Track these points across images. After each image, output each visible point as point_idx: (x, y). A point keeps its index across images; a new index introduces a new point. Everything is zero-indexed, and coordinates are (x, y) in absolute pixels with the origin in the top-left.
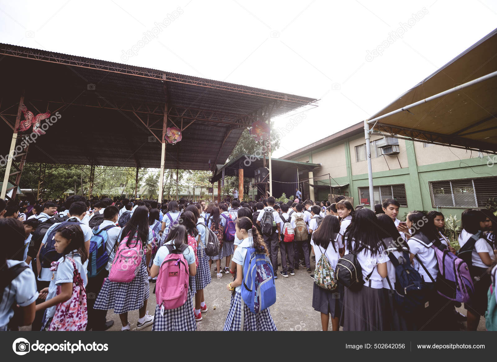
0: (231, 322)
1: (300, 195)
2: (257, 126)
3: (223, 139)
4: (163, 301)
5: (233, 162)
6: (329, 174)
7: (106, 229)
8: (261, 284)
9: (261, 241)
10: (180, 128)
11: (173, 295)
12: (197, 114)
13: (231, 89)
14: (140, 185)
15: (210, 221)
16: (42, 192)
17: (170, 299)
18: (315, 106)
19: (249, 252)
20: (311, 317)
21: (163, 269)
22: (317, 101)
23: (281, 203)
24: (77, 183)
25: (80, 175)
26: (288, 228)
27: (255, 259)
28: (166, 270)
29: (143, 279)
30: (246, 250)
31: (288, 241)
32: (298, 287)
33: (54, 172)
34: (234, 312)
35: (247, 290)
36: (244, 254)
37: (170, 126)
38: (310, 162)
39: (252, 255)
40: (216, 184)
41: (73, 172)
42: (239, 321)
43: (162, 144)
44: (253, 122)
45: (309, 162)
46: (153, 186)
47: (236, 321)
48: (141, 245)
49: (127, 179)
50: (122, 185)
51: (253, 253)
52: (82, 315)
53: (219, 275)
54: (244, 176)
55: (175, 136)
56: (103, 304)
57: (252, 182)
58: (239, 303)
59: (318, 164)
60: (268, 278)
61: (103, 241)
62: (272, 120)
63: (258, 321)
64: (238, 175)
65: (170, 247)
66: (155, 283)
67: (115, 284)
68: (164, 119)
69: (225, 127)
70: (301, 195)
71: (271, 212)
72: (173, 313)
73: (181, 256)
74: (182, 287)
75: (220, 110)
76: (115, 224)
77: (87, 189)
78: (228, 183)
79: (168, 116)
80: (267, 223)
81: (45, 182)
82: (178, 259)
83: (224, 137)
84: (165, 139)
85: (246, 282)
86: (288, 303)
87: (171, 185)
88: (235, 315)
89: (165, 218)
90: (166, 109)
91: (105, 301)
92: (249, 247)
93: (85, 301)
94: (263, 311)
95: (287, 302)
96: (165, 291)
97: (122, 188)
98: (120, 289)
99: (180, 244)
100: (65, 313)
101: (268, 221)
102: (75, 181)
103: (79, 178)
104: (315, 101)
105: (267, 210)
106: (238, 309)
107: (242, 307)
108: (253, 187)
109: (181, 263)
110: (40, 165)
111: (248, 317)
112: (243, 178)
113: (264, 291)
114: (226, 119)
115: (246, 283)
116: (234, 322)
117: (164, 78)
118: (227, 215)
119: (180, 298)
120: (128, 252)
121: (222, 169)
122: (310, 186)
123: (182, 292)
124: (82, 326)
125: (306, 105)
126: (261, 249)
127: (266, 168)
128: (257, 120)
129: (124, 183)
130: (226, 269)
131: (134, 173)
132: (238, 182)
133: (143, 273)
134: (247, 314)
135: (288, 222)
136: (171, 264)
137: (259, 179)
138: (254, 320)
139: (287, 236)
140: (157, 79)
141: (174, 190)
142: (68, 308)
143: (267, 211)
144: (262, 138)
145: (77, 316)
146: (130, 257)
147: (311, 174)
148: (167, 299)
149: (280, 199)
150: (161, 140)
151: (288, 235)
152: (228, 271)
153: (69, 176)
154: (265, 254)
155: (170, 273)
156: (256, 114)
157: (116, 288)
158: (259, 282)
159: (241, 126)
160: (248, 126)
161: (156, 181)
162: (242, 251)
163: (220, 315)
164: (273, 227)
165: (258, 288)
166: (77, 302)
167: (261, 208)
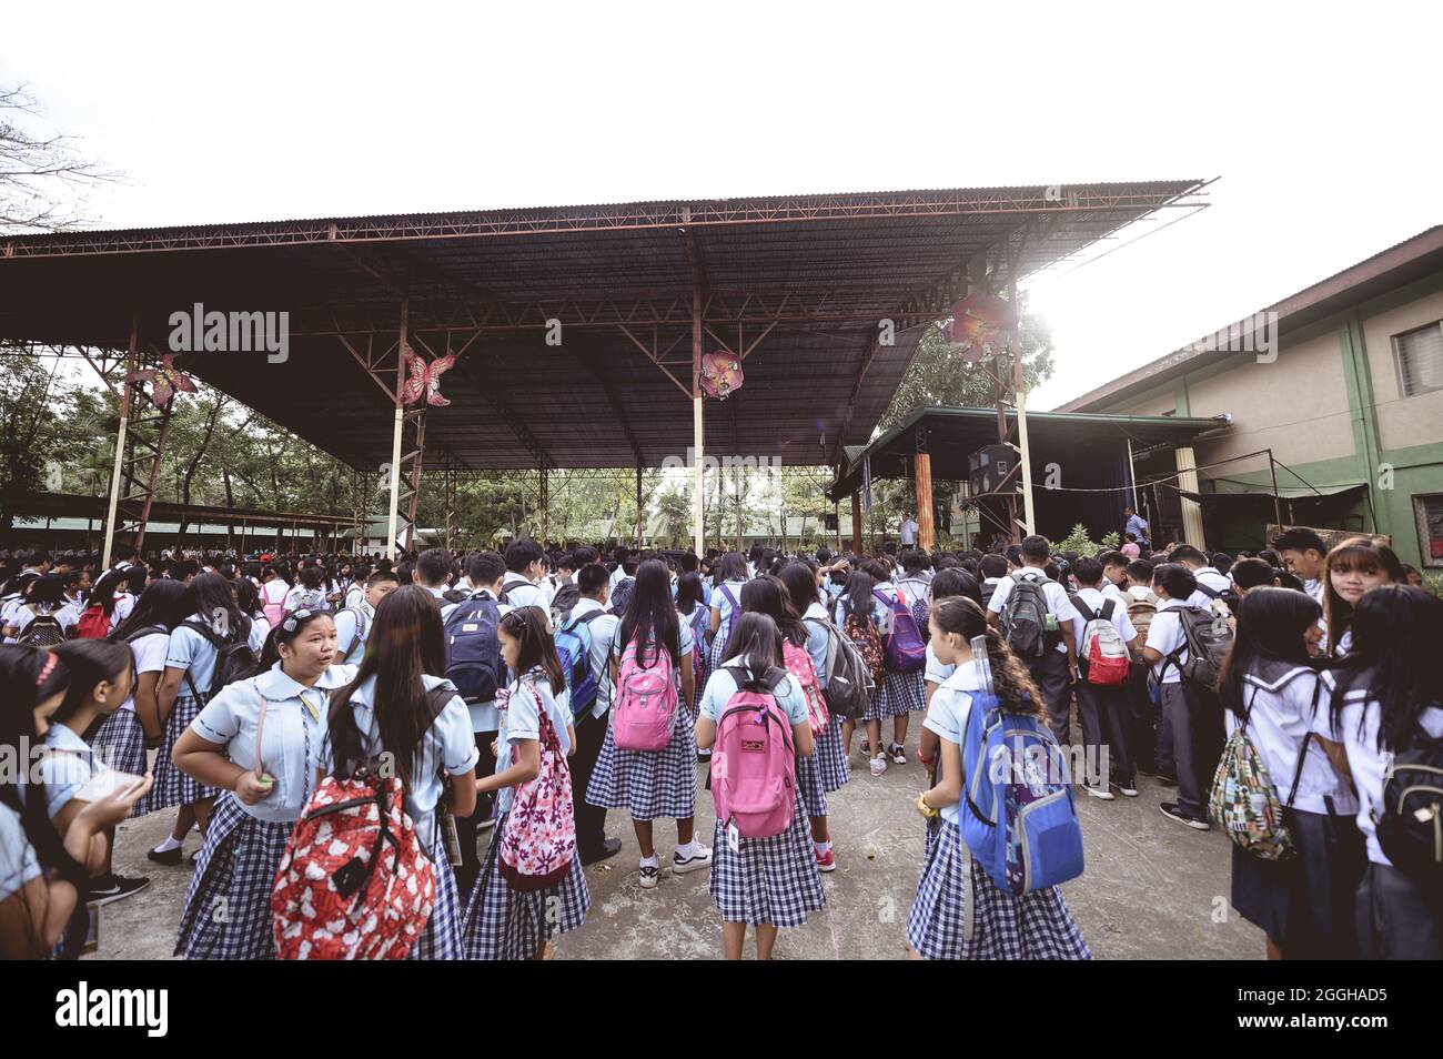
0: (933, 904)
1: (1143, 532)
2: (968, 312)
3: (861, 370)
4: (733, 813)
5: (894, 433)
6: (1269, 451)
7: (587, 618)
8: (1027, 809)
9: (1020, 674)
10: (737, 351)
11: (757, 802)
12: (778, 306)
13: (876, 211)
14: (648, 513)
15: (840, 607)
16: (453, 536)
17: (750, 811)
18: (1198, 208)
19: (978, 707)
20: (1216, 943)
21: (725, 732)
22: (1203, 185)
23: (1071, 558)
24: (515, 513)
25: (520, 494)
26: (1101, 639)
27: (1002, 728)
28: (734, 733)
29: (687, 744)
30: (968, 700)
31: (1103, 681)
32: (1157, 838)
33: (471, 491)
34: (941, 878)
35: (980, 819)
36: (962, 712)
37: (710, 349)
38: (1181, 413)
39: (990, 714)
40: (846, 502)
41: (506, 486)
42: (957, 907)
43: (693, 401)
44: (953, 302)
45: (1179, 414)
46: (678, 514)
47: (948, 905)
48: (668, 662)
49: (617, 499)
50: (607, 514)
51: (994, 710)
52: (563, 820)
53: (877, 763)
54: (934, 475)
55: (725, 375)
56: (606, 794)
57: (960, 494)
58: (954, 853)
59: (1215, 419)
60: (1051, 792)
61: (582, 648)
62: (1022, 284)
63: (1022, 920)
64: (911, 474)
65: (738, 673)
66: (708, 764)
67: (625, 755)
68: (694, 332)
69: (863, 331)
70: (1148, 531)
71: (1036, 585)
72: (759, 848)
73: (769, 700)
74: (777, 784)
75: (847, 282)
76: (605, 609)
77: (536, 527)
78: (882, 501)
79: (703, 323)
80: (1025, 621)
81: (457, 512)
82: (761, 708)
83: (861, 363)
84: (701, 387)
85: (974, 796)
86: (1117, 881)
87: (722, 510)
88: (945, 888)
89: (716, 596)
90: (697, 305)
91: (608, 788)
92: (977, 691)
93: (567, 787)
94: (1040, 894)
95: (1114, 877)
96: (735, 790)
97: (609, 522)
98: (637, 761)
99: (764, 669)
100: (528, 810)
101: (1027, 613)
102: (511, 508)
103: (519, 502)
104: (1194, 190)
105: (1023, 579)
106: (954, 872)
107: (966, 868)
108: (964, 508)
109: (770, 719)
110: (446, 475)
111: (987, 901)
112: (929, 483)
113: (1040, 830)
114: (865, 306)
115: (974, 799)
116: (943, 907)
117: (687, 218)
118: (889, 594)
119: (774, 812)
120: (642, 680)
121: (861, 457)
122: (1184, 499)
123: (777, 796)
124: (565, 844)
125: (1155, 209)
126: (1019, 699)
127: (1009, 444)
128: (969, 294)
129: (612, 510)
130: (897, 749)
131: (632, 483)
132: (915, 493)
133: (685, 729)
134: (985, 890)
135: (1102, 617)
136: (745, 719)
137: (986, 483)
138: (1006, 911)
139: (1097, 662)
140: (670, 227)
141: (730, 525)
142: (534, 798)
143: (1022, 583)
144: (989, 351)
145: (553, 820)
146: (648, 693)
147: (1186, 458)
148: (741, 811)
149: (1064, 544)
150: (691, 391)
151: (1102, 659)
152: (903, 755)
153: (500, 498)
154: (1037, 717)
155: (743, 742)
156: (964, 271)
157: (630, 761)
158: (1018, 803)
159: (914, 321)
160: (937, 318)
161: (685, 500)
162: (957, 701)
163: (887, 877)
164: (1044, 631)
165: (1016, 821)
166: (549, 789)
167: (1001, 573)
